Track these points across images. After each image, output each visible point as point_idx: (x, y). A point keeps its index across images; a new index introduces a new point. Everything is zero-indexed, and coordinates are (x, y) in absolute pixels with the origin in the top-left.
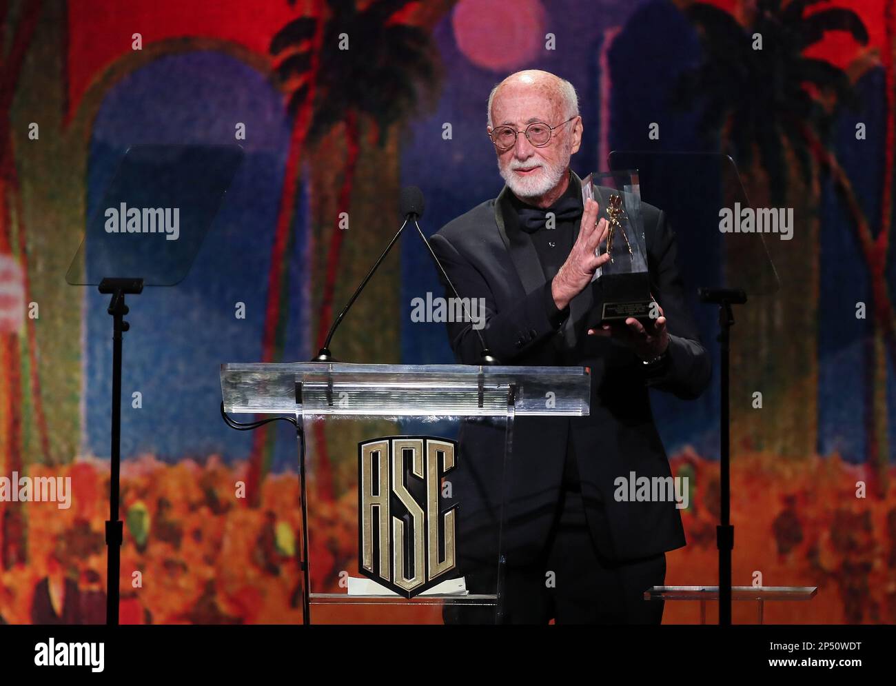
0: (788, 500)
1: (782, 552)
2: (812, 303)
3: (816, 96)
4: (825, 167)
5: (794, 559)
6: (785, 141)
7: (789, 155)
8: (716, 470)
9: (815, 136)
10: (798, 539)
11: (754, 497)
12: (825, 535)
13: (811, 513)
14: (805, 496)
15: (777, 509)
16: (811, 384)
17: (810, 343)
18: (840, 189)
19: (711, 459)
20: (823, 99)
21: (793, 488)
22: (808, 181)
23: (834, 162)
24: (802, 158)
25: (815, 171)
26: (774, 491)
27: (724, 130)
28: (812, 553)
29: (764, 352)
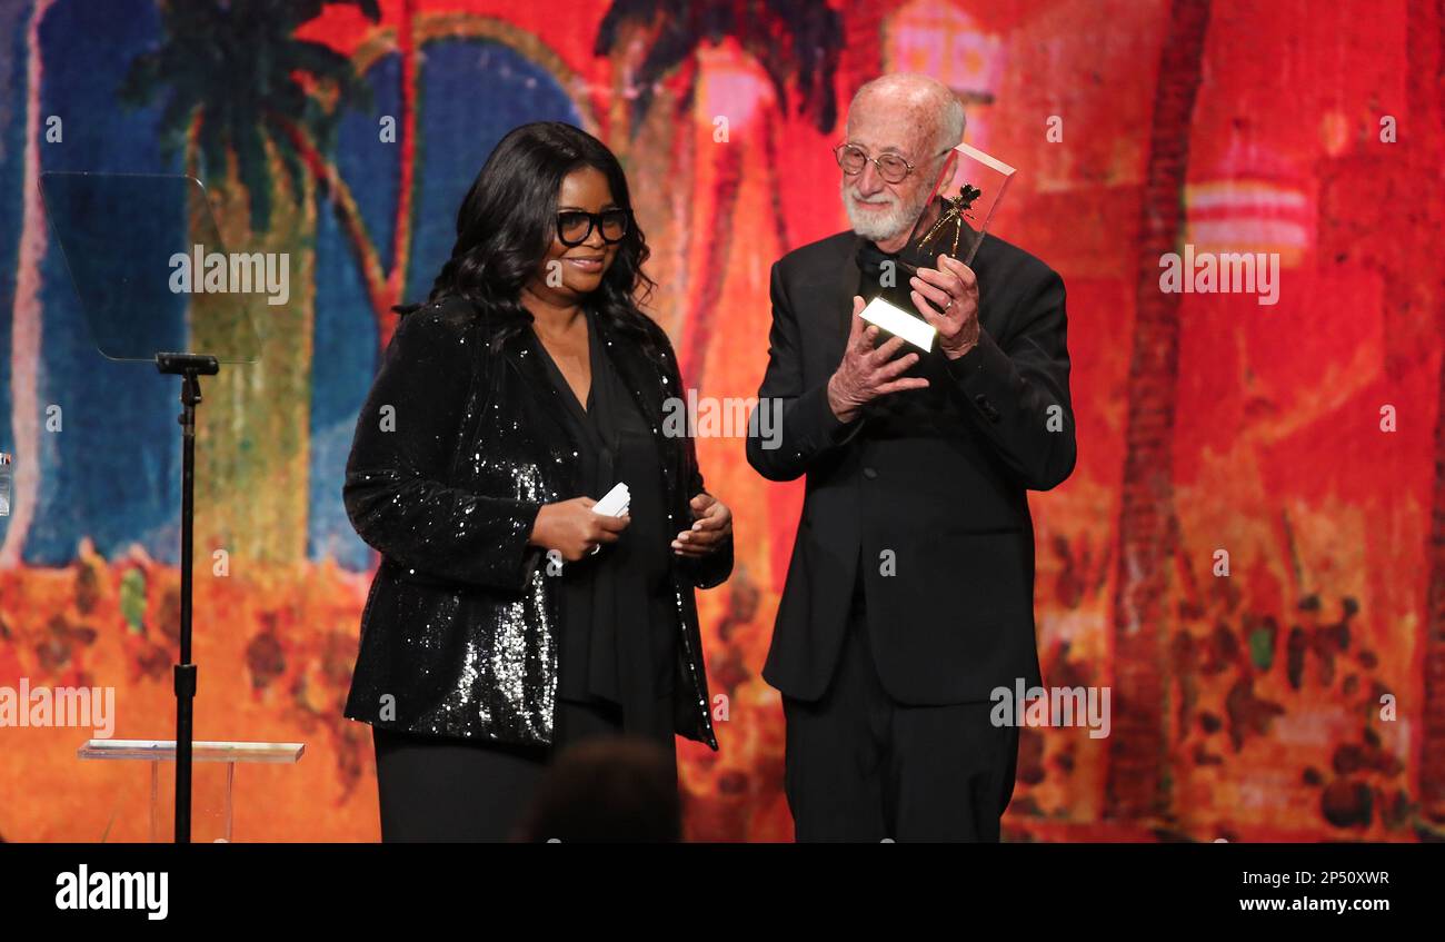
0: (267, 619)
1: (258, 686)
2: (303, 361)
3: (311, 89)
4: (322, 184)
5: (273, 695)
6: (270, 148)
7: (275, 168)
8: (174, 578)
9: (310, 142)
10: (279, 670)
11: (222, 613)
12: (315, 665)
13: (297, 635)
14: (289, 614)
15: (252, 629)
16: (299, 467)
17: (300, 412)
18: (340, 212)
19: (167, 563)
20: (321, 94)
21: (274, 604)
22: (299, 201)
23: (333, 177)
24: (293, 171)
25: (309, 188)
26: (250, 606)
27: (190, 133)
28: (296, 688)
29: (239, 423)
